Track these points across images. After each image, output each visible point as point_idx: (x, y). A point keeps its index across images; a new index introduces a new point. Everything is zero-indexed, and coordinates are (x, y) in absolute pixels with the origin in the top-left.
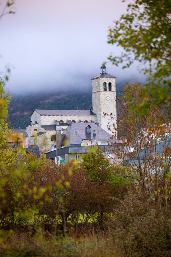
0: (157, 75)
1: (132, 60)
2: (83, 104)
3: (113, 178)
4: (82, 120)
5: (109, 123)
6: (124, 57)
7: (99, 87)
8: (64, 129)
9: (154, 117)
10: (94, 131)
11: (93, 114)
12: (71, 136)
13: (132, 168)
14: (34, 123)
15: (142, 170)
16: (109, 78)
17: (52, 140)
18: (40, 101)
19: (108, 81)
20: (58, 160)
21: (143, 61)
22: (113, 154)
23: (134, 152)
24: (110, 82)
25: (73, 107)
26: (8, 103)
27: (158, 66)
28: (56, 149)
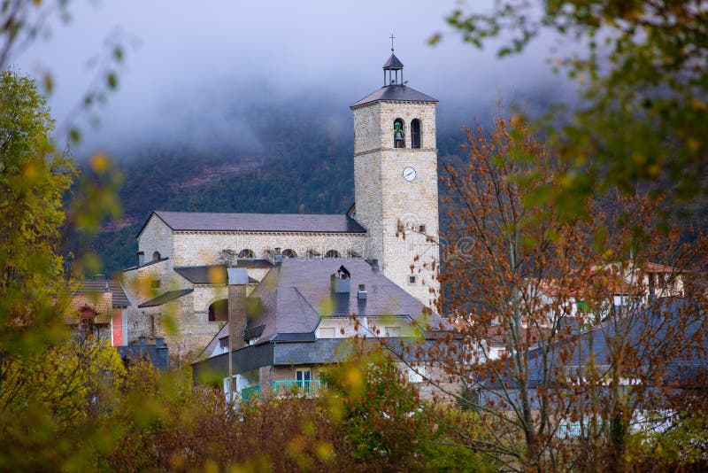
0: (617, 78)
1: (534, 24)
2: (321, 195)
3: (432, 451)
4: (319, 250)
5: (417, 259)
6: (503, 15)
7: (379, 134)
8: (255, 281)
9: (576, 239)
10: (362, 287)
11: (355, 228)
12: (279, 302)
13: (500, 416)
14: (151, 260)
15: (533, 421)
16: (413, 102)
17: (212, 318)
18: (170, 184)
19: (408, 112)
20: (233, 388)
21: (571, 32)
22: (431, 365)
23: (504, 358)
24: (414, 116)
25: (286, 202)
26: (65, 187)
27: (619, 49)
28: (226, 350)
